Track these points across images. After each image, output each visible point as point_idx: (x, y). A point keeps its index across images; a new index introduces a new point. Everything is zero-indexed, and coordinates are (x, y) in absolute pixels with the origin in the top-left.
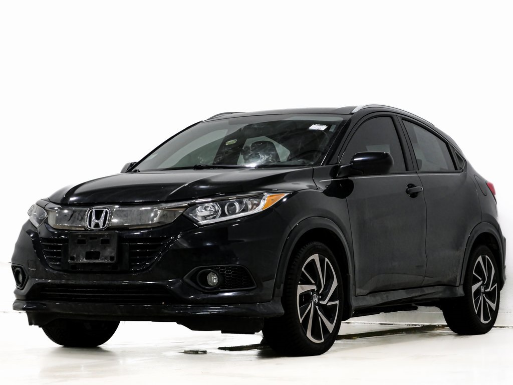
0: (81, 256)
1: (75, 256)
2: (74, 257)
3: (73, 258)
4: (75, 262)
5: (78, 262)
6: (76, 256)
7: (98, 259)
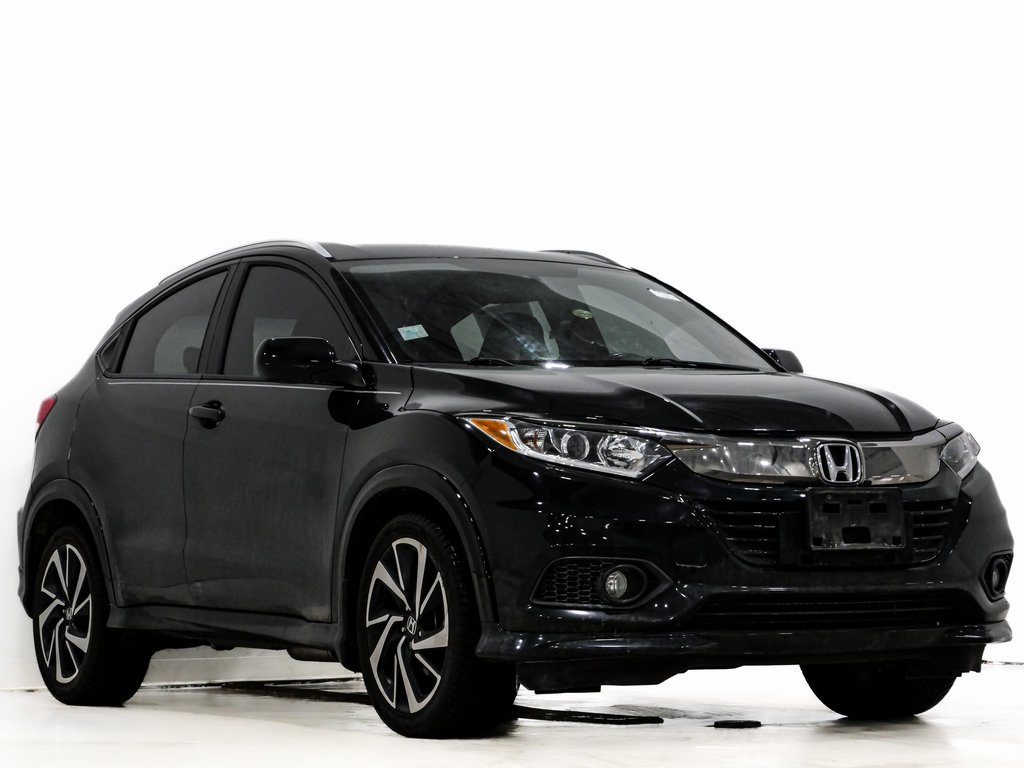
0: (835, 537)
1: (824, 537)
2: (821, 539)
3: (818, 541)
4: (824, 547)
5: (831, 548)
6: (826, 536)
7: (869, 542)
